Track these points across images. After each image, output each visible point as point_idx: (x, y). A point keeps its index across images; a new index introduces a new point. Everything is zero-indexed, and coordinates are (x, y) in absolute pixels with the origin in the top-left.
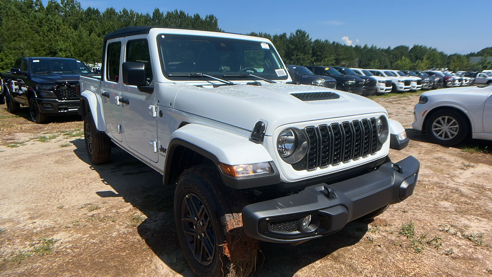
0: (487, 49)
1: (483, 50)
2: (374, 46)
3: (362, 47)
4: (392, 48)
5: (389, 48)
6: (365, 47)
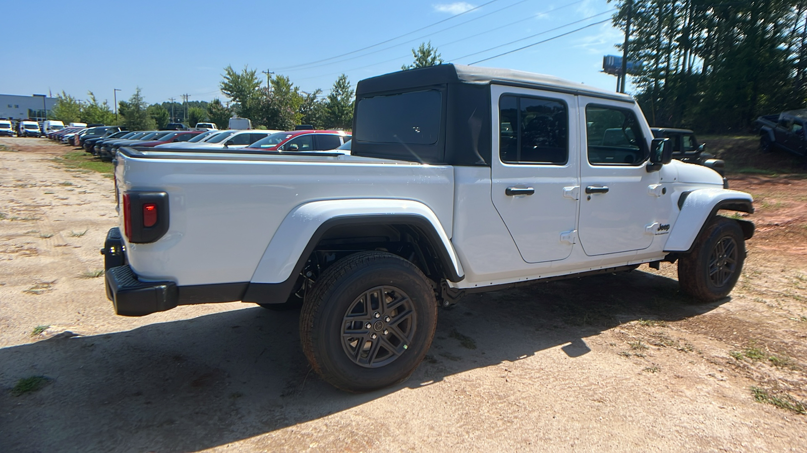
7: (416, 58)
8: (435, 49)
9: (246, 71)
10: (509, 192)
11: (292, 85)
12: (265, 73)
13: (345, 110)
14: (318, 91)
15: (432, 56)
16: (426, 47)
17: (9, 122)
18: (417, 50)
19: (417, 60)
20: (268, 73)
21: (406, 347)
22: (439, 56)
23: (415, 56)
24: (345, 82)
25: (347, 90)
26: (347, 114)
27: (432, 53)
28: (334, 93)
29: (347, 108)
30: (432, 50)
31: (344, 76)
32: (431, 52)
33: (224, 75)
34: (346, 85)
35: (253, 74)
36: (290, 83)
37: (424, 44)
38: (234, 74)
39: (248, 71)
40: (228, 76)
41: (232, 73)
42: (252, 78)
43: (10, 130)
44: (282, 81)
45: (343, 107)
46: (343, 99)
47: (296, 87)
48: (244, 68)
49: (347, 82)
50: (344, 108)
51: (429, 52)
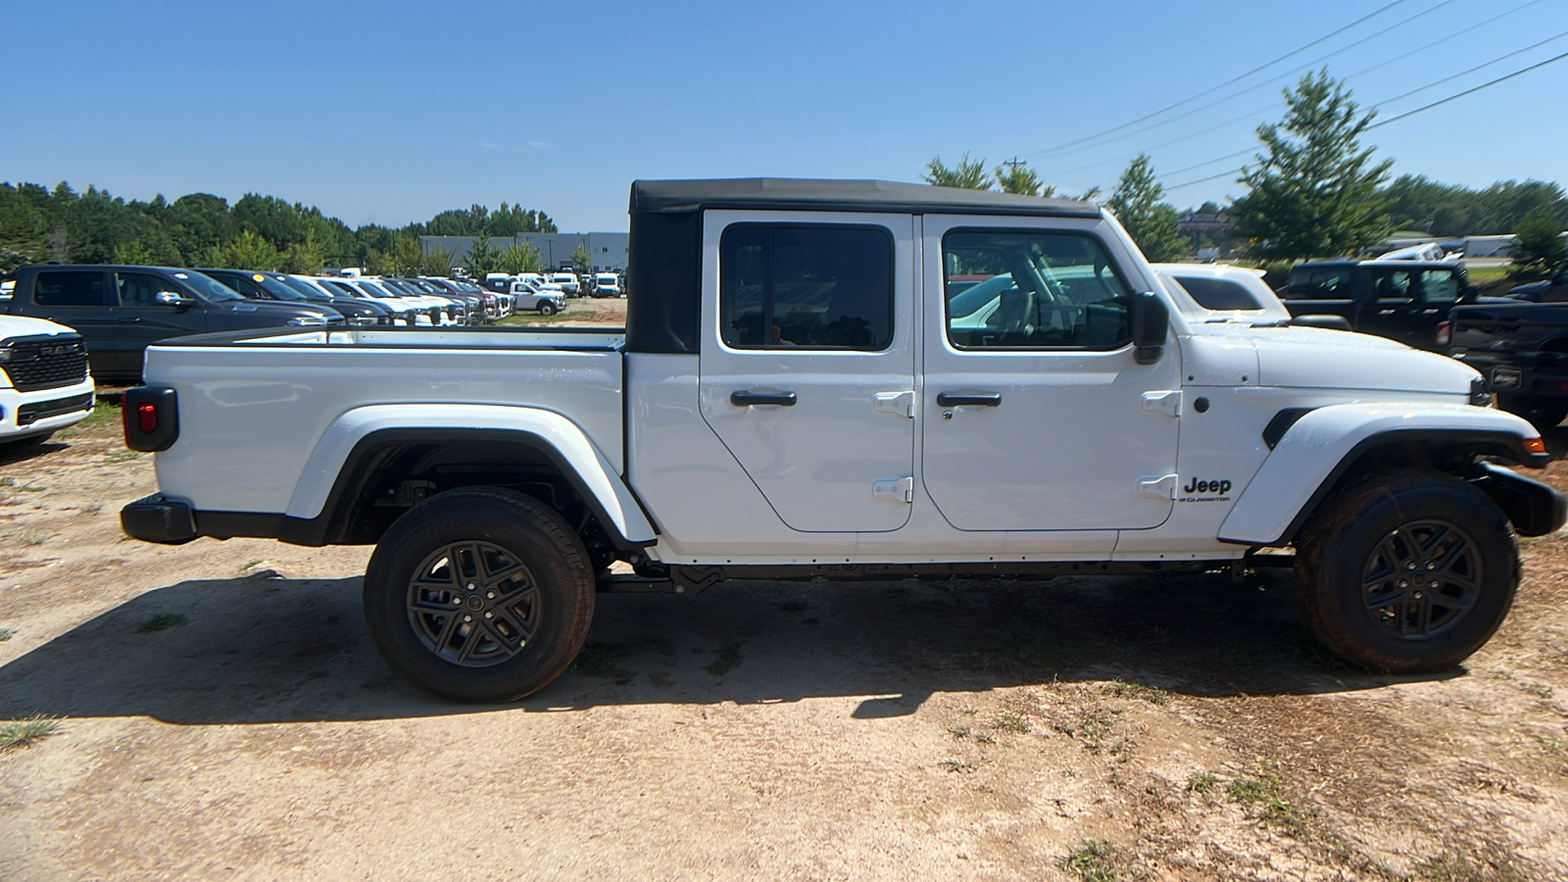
0: (448, 214)
1: (438, 218)
2: (99, 189)
3: (51, 189)
4: (171, 200)
5: (160, 198)
6: (63, 190)
7: (1292, 107)
8: (1337, 84)
9: (965, 164)
10: (741, 399)
11: (1039, 185)
12: (1009, 164)
13: (1139, 227)
14: (1093, 192)
15: (1331, 97)
16: (1316, 80)
17: (614, 276)
18: (1293, 90)
19: (1294, 110)
20: (1015, 163)
21: (523, 644)
22: (1347, 96)
23: (1290, 103)
24: (1143, 169)
25: (1147, 186)
26: (1144, 233)
27: (1331, 91)
28: (1121, 193)
29: (1145, 222)
30: (1331, 85)
31: (1142, 158)
32: (1329, 90)
33: (927, 177)
34: (1146, 175)
35: (978, 169)
36: (1037, 181)
37: (1310, 74)
38: (944, 173)
39: (969, 164)
40: (934, 178)
41: (940, 172)
42: (975, 177)
43: (615, 287)
44: (1021, 181)
45: (1135, 220)
46: (1138, 206)
47: (1049, 189)
48: (961, 160)
49: (1148, 170)
50: (1138, 223)
51: (1323, 89)
